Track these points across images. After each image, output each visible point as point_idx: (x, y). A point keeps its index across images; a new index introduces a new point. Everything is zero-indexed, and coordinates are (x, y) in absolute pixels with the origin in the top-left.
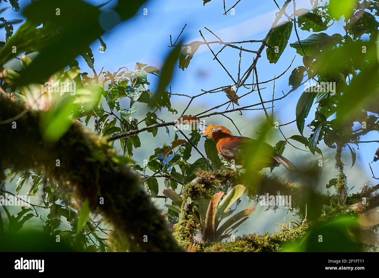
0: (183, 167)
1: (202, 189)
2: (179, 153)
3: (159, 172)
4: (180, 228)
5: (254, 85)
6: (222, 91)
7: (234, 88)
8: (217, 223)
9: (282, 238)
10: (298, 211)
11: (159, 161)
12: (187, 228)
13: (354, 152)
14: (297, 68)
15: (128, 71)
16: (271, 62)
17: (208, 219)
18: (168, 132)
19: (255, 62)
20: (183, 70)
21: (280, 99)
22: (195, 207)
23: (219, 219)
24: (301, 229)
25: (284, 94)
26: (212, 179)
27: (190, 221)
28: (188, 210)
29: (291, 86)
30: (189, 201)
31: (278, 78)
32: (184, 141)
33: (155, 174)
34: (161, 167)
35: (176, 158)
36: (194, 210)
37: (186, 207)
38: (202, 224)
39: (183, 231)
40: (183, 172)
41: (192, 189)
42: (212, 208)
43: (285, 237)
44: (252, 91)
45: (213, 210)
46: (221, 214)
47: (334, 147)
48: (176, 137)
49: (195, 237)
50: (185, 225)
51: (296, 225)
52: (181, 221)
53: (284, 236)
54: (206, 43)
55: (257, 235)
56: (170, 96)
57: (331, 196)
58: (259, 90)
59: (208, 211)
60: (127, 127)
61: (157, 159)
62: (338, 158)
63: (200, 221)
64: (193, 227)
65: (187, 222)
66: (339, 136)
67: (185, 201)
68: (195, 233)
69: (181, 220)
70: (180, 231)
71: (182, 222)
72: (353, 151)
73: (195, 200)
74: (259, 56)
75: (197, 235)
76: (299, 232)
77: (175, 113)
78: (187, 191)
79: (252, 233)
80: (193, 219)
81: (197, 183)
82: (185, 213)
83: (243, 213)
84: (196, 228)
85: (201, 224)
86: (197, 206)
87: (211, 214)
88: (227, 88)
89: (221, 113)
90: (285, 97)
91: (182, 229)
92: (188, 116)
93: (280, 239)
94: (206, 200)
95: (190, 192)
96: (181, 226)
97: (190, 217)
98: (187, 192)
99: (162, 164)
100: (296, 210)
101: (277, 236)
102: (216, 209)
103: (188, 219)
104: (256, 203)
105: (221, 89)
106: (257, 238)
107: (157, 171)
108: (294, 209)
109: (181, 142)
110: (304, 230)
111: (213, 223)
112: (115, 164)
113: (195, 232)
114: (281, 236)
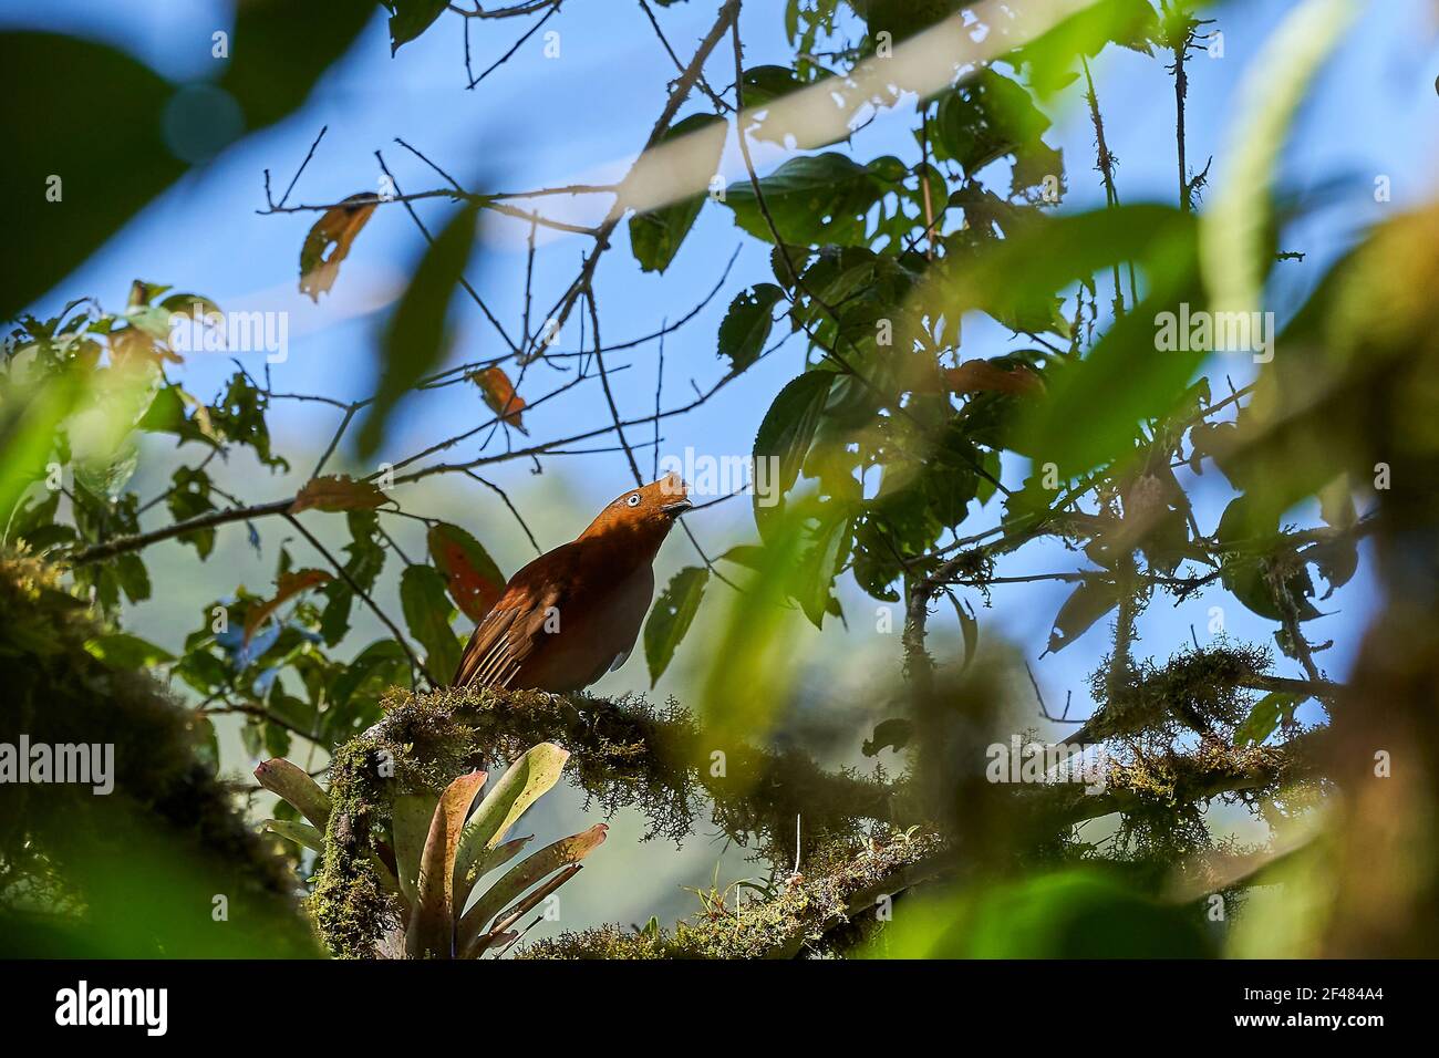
0: (315, 674)
1: (406, 762)
2: (297, 623)
3: (221, 695)
4: (322, 911)
5: (585, 358)
6: (466, 379)
7: (510, 369)
8: (463, 889)
9: (707, 944)
10: (764, 841)
11: (218, 653)
12: (349, 910)
13: (972, 618)
14: (751, 292)
15: (100, 310)
16: (646, 269)
17: (431, 874)
18: (255, 540)
19: (589, 267)
20: (316, 301)
21: (686, 410)
22: (377, 828)
23: (471, 875)
24: (778, 911)
25: (698, 391)
26: (440, 721)
27: (360, 881)
28: (354, 839)
29: (727, 360)
30: (358, 806)
31: (675, 328)
32: (325, 575)
33: (207, 702)
34: (228, 673)
35: (288, 640)
36: (376, 840)
37: (343, 828)
38: (406, 894)
39: (334, 921)
40: (313, 694)
41: (365, 762)
42: (442, 835)
43: (718, 943)
44: (578, 381)
45: (449, 841)
46: (478, 855)
47: (893, 597)
48: (286, 560)
49: (378, 941)
50: (343, 899)
51: (760, 896)
52: (325, 882)
53: (716, 937)
54: (399, 197)
55: (615, 934)
56: (265, 404)
57: (889, 783)
58: (603, 374)
59: (430, 845)
60: (101, 523)
61: (211, 644)
62: (913, 642)
63: (398, 883)
64: (371, 904)
65: (349, 887)
66: (913, 557)
67: (340, 805)
68: (379, 928)
69: (328, 879)
70: (323, 922)
71: (329, 886)
72: (968, 612)
73: (378, 801)
74: (603, 245)
75: (385, 933)
76: (772, 923)
77: (280, 468)
78: (349, 767)
79: (598, 927)
80: (370, 873)
81: (386, 739)
82: (340, 854)
83: (559, 850)
84: (382, 907)
85: (400, 893)
86: (385, 823)
87: (438, 858)
88: (482, 371)
89: (463, 468)
90: (702, 401)
91: (330, 912)
92: (337, 479)
93: (701, 948)
94: (419, 802)
95: (360, 771)
96: (327, 903)
97: (361, 868)
98: (348, 773)
99: (232, 664)
100: (758, 838)
101: (688, 938)
102: (457, 836)
103: (354, 875)
104: (608, 812)
105: (462, 374)
106: (614, 947)
107: (214, 690)
108: (751, 834)
109: (310, 578)
110: (791, 914)
111: (449, 889)
112: (95, 667)
113: (380, 925)
114: (703, 938)
